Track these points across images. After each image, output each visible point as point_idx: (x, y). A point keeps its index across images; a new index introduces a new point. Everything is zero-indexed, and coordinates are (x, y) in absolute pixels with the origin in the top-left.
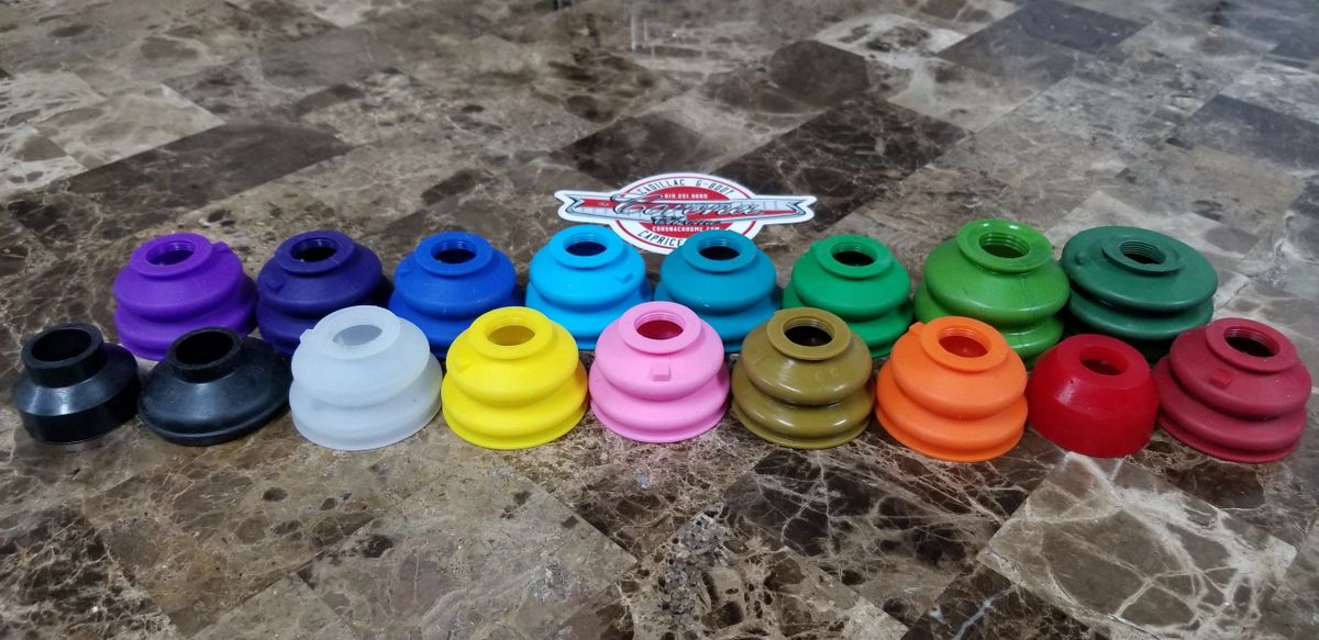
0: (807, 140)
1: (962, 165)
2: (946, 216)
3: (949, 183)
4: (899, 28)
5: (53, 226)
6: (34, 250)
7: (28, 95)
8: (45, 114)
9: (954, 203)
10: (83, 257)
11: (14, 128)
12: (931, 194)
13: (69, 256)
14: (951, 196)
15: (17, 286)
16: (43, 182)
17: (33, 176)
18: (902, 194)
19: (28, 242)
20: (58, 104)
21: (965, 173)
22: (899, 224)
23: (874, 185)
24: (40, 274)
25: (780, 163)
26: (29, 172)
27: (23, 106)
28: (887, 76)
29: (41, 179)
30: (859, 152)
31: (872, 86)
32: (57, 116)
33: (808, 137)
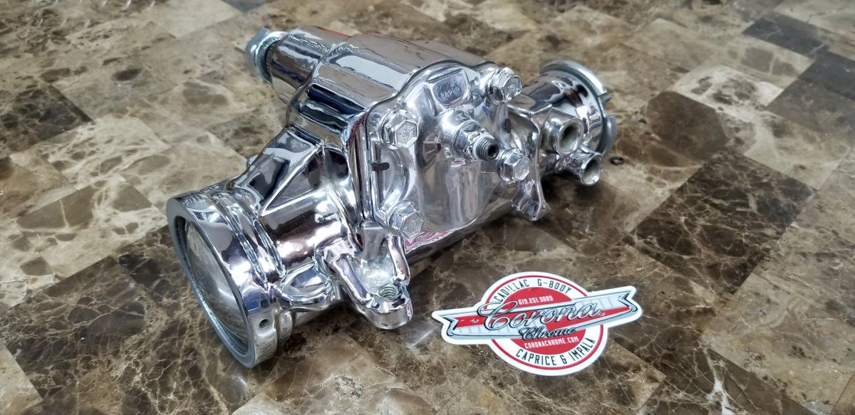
0: (696, 195)
1: (818, 224)
2: (821, 278)
3: (813, 242)
4: (732, 80)
5: (157, 282)
6: (149, 307)
7: (109, 141)
8: (128, 161)
9: (822, 264)
10: (187, 316)
11: (106, 175)
12: (804, 255)
13: (177, 314)
14: (819, 256)
15: (143, 346)
16: (140, 234)
17: (132, 227)
18: (783, 255)
19: (141, 299)
20: (134, 151)
21: (822, 232)
22: (789, 286)
23: (760, 244)
24: (158, 333)
25: (683, 219)
26: (127, 223)
27: (109, 152)
28: (737, 130)
29: (138, 230)
30: (739, 209)
31: (729, 139)
32: (136, 163)
33: (696, 192)
